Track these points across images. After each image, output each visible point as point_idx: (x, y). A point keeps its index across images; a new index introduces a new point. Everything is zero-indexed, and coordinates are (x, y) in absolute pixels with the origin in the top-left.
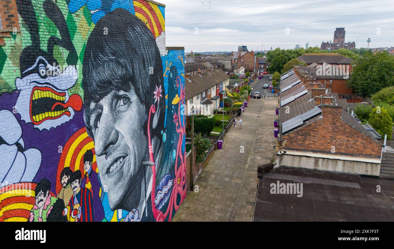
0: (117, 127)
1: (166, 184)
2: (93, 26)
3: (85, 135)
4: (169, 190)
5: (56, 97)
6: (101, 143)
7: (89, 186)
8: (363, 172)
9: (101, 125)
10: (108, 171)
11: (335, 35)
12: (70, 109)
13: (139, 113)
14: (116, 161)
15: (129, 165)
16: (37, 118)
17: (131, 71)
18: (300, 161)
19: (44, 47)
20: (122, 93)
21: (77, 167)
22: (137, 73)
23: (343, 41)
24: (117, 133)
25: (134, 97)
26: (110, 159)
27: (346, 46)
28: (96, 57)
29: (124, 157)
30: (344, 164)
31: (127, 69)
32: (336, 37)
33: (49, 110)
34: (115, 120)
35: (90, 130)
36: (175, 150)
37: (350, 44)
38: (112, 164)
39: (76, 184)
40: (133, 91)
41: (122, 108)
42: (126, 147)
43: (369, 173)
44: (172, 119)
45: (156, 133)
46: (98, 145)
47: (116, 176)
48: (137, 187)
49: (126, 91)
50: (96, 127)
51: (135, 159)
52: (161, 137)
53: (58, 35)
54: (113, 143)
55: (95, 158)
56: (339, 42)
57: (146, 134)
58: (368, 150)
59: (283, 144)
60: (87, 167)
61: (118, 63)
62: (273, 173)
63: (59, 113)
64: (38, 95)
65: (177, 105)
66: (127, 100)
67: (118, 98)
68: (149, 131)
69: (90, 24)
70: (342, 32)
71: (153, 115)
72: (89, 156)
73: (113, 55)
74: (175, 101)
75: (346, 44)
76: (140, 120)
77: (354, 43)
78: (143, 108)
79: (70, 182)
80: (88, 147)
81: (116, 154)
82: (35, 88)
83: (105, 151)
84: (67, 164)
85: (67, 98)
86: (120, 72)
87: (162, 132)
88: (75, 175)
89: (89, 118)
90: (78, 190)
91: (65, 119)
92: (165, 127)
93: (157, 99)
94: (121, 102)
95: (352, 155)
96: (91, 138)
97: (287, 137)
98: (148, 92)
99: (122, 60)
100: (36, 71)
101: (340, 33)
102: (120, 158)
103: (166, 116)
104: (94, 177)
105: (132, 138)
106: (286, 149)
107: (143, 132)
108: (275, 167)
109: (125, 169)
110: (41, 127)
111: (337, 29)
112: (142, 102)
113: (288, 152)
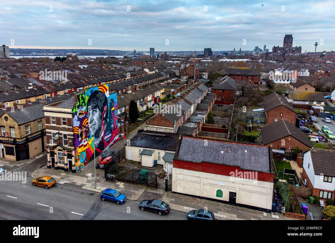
0: (93, 118)
1: (109, 134)
2: (89, 97)
3: (87, 119)
4: (110, 137)
5: (82, 112)
6: (90, 121)
7: (87, 129)
8: (169, 132)
9: (90, 117)
10: (91, 127)
11: (284, 40)
12: (84, 114)
13: (99, 114)
14: (93, 125)
15: (96, 127)
16: (80, 116)
17: (97, 104)
18: (152, 129)
19: (81, 104)
20: (95, 109)
21: (85, 125)
22: (99, 104)
23: (291, 46)
24: (93, 119)
25: (98, 110)
26: (92, 125)
27: (294, 50)
28: (89, 103)
29: (95, 125)
30: (164, 130)
31: (96, 104)
32: (285, 42)
33: (81, 115)
34: (93, 116)
35: (87, 118)
36: (112, 125)
37: (297, 48)
38: (92, 126)
39: (85, 128)
40: (98, 109)
41: (95, 113)
42: (96, 122)
43: (171, 132)
44: (111, 115)
45: (105, 119)
46: (89, 121)
47: (93, 129)
48: (99, 133)
49: (96, 109)
50: (89, 117)
51: (98, 125)
52: (107, 120)
53: (83, 101)
54: (92, 121)
55: (88, 124)
56: (288, 47)
57: (101, 119)
58: (170, 125)
59: (148, 123)
60: (87, 126)
61: (94, 103)
62: (143, 132)
63: (82, 115)
64: (80, 112)
65: (113, 111)
66: (96, 111)
67: (94, 111)
68: (102, 118)
69: (88, 97)
70: (290, 38)
71: (104, 114)
72: (87, 123)
73: (93, 102)
74: (113, 109)
75: (294, 48)
76: (100, 116)
77: (300, 47)
78: (101, 112)
79: (84, 128)
80: (87, 121)
81: (93, 124)
82: (80, 111)
83: (91, 123)
84: (83, 125)
85: (84, 112)
86: (94, 105)
87: (107, 119)
88: (85, 127)
89: (87, 116)
90: (85, 130)
91: (83, 116)
92: (108, 117)
93: (105, 109)
94: (95, 112)
95: (166, 127)
96: (88, 120)
97: (148, 121)
98: (102, 108)
99: (95, 102)
100: (80, 108)
101: (288, 39)
102: (94, 125)
103: (109, 114)
104: (88, 128)
105: (97, 120)
106: (148, 125)
107: (100, 119)
108: (144, 130)
109: (95, 127)
110: (80, 118)
111: (286, 36)
112: (100, 111)
113: (149, 126)
